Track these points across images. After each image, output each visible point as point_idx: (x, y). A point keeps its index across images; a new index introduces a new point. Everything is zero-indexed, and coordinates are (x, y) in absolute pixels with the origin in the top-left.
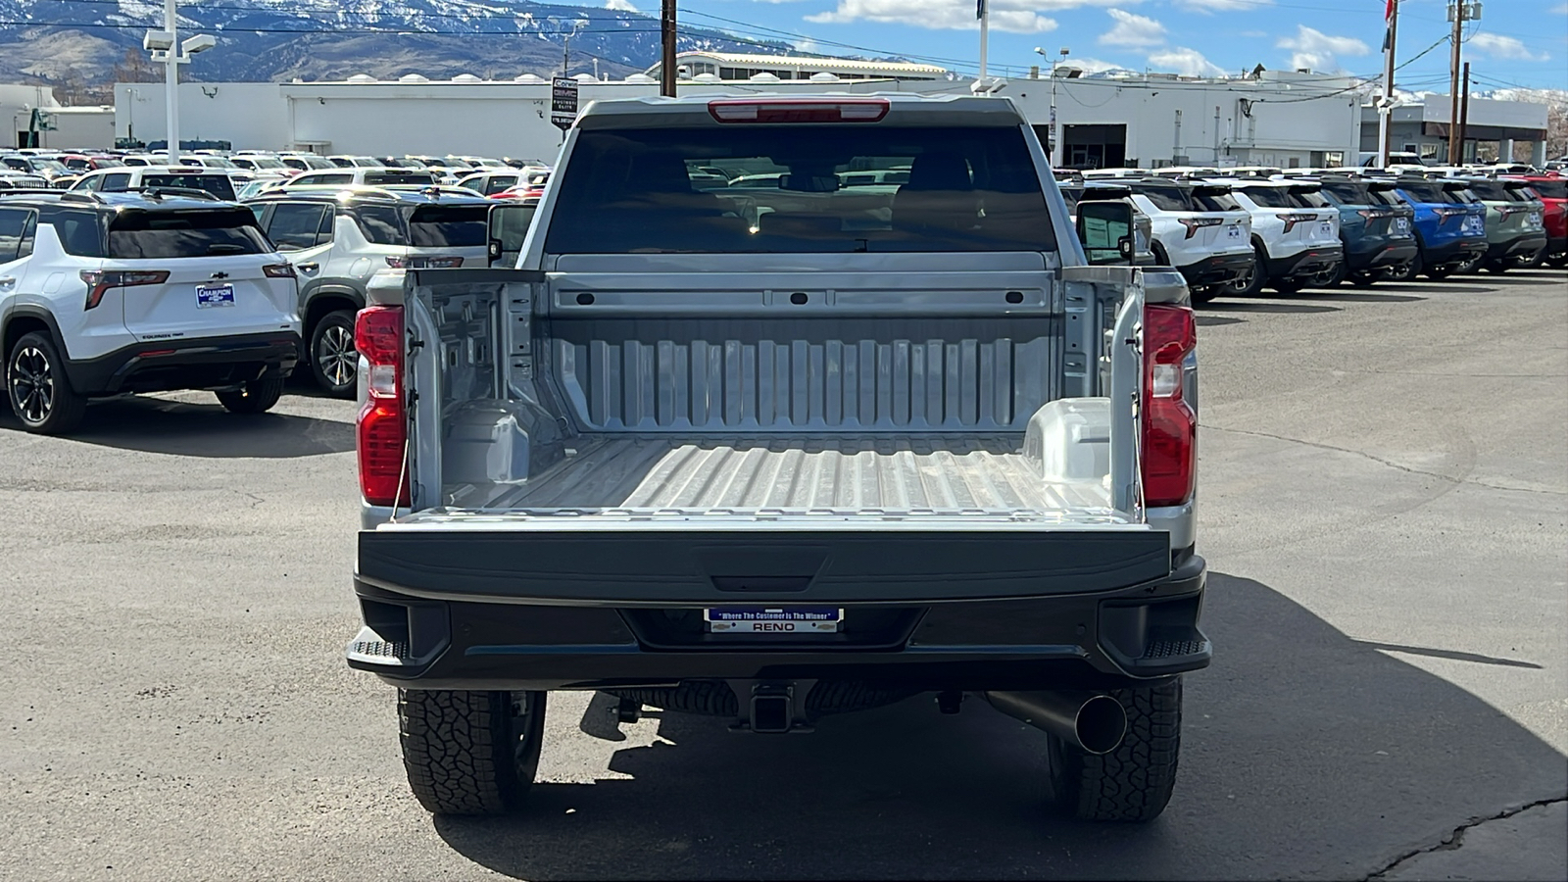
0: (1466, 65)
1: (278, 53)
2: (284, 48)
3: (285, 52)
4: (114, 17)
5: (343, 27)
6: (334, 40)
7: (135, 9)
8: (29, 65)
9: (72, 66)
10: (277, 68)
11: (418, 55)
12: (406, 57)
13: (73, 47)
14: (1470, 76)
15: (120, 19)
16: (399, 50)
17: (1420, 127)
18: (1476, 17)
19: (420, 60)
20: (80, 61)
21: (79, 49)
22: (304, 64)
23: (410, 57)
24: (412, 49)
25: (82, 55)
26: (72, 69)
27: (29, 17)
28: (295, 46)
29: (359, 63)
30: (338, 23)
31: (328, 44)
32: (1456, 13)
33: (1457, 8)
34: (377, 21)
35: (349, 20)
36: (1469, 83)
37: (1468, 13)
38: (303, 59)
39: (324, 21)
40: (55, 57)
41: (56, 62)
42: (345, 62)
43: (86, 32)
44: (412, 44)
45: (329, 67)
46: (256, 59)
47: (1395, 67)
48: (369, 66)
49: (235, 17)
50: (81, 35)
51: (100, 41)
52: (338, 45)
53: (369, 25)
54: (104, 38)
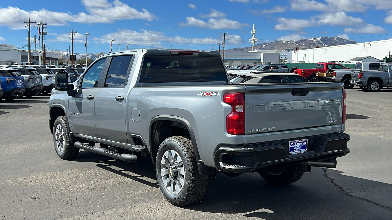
0: (45, 44)
14: (46, 47)
17: (32, 57)
18: (46, 34)
32: (42, 33)
33: (42, 32)
36: (46, 48)
37: (44, 33)
47: (31, 44)
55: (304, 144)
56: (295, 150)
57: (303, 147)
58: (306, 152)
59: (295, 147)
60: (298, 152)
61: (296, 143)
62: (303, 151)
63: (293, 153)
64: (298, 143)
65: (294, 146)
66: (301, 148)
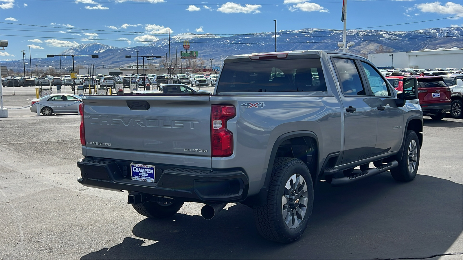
1: (421, 45)
2: (422, 43)
3: (423, 44)
4: (382, 39)
5: (438, 37)
6: (435, 41)
7: (387, 36)
8: (362, 51)
9: (371, 50)
10: (421, 48)
11: (458, 43)
12: (454, 43)
13: (372, 46)
15: (383, 39)
16: (452, 42)
19: (458, 44)
20: (373, 49)
21: (373, 46)
22: (427, 47)
23: (456, 43)
24: (456, 41)
25: (374, 48)
26: (371, 51)
27: (362, 40)
28: (425, 43)
29: (442, 46)
30: (437, 36)
31: (434, 42)
34: (447, 35)
35: (440, 35)
38: (427, 46)
39: (433, 36)
40: (367, 49)
41: (368, 50)
42: (438, 46)
43: (375, 42)
44: (456, 40)
45: (434, 47)
46: (415, 46)
48: (444, 46)
49: (411, 36)
50: (374, 43)
51: (378, 44)
52: (437, 41)
53: (445, 36)
54: (379, 44)
55: (151, 172)
56: (140, 176)
57: (150, 175)
58: (154, 182)
59: (140, 172)
60: (144, 179)
61: (141, 168)
62: (150, 180)
63: (136, 178)
64: (143, 168)
65: (137, 170)
66: (148, 176)
